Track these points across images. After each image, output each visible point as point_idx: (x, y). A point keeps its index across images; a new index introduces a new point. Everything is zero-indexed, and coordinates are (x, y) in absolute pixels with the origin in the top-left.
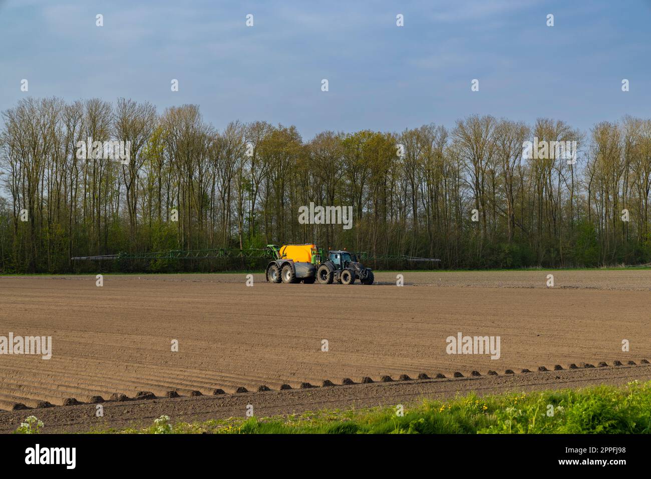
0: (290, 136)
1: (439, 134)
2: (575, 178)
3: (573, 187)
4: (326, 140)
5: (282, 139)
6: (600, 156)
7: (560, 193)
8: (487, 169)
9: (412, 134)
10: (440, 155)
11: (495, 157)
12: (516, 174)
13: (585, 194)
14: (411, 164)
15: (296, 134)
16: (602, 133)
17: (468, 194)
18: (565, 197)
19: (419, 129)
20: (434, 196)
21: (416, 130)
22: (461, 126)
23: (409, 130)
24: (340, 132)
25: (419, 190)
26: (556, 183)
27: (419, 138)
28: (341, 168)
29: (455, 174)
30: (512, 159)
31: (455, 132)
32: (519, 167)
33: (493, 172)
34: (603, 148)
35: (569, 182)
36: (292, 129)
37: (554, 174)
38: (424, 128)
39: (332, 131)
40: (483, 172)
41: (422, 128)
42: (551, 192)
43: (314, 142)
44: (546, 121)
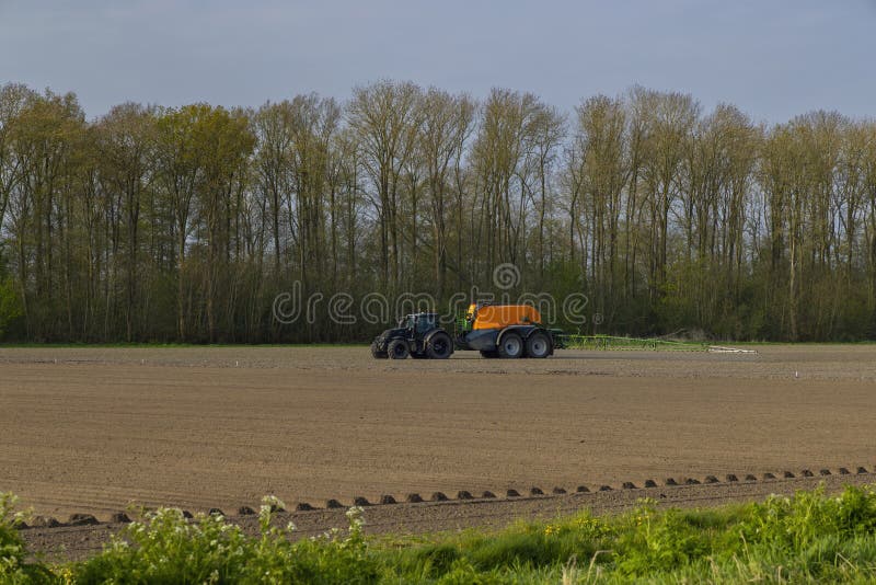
0: (66, 109)
1: (324, 112)
2: (547, 191)
3: (545, 205)
4: (127, 116)
5: (53, 117)
6: (592, 154)
7: (523, 216)
8: (403, 172)
9: (277, 110)
10: (322, 149)
11: (417, 152)
12: (451, 183)
13: (563, 217)
14: (275, 163)
15: (76, 108)
16: (595, 115)
17: (368, 214)
18: (531, 222)
19: (291, 102)
20: (311, 217)
21: (285, 103)
22: (363, 98)
23: (271, 104)
24: (152, 105)
25: (286, 206)
26: (516, 198)
27: (287, 117)
28: (151, 168)
29: (349, 178)
30: (441, 160)
31: (352, 108)
32: (458, 170)
33: (412, 178)
34: (594, 143)
35: (538, 196)
36: (70, 97)
37: (516, 184)
38: (299, 101)
39: (137, 102)
40: (396, 179)
41: (295, 100)
42: (508, 213)
43: (107, 122)
44: (508, 94)
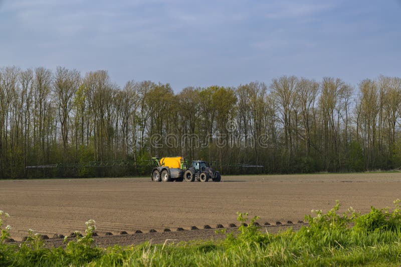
0: (166, 90)
1: (261, 88)
2: (348, 115)
3: (347, 121)
4: (189, 92)
5: (161, 92)
6: (364, 101)
7: (338, 125)
8: (292, 110)
9: (244, 88)
10: (261, 101)
11: (297, 102)
12: (311, 113)
13: (355, 125)
14: (244, 108)
15: (170, 89)
16: (365, 86)
17: (280, 126)
18: (342, 127)
19: (248, 85)
20: (258, 128)
21: (247, 85)
22: (275, 82)
23: (242, 85)
24: (198, 87)
25: (249, 124)
26: (336, 118)
27: (248, 90)
28: (199, 110)
29: (272, 113)
30: (308, 104)
31: (272, 87)
32: (313, 108)
33: (296, 112)
34: (366, 96)
35: (345, 117)
36: (167, 85)
38: (251, 84)
39: (192, 86)
40: (290, 112)
41: (250, 84)
42: (333, 124)
43: (182, 94)
44: (329, 79)
